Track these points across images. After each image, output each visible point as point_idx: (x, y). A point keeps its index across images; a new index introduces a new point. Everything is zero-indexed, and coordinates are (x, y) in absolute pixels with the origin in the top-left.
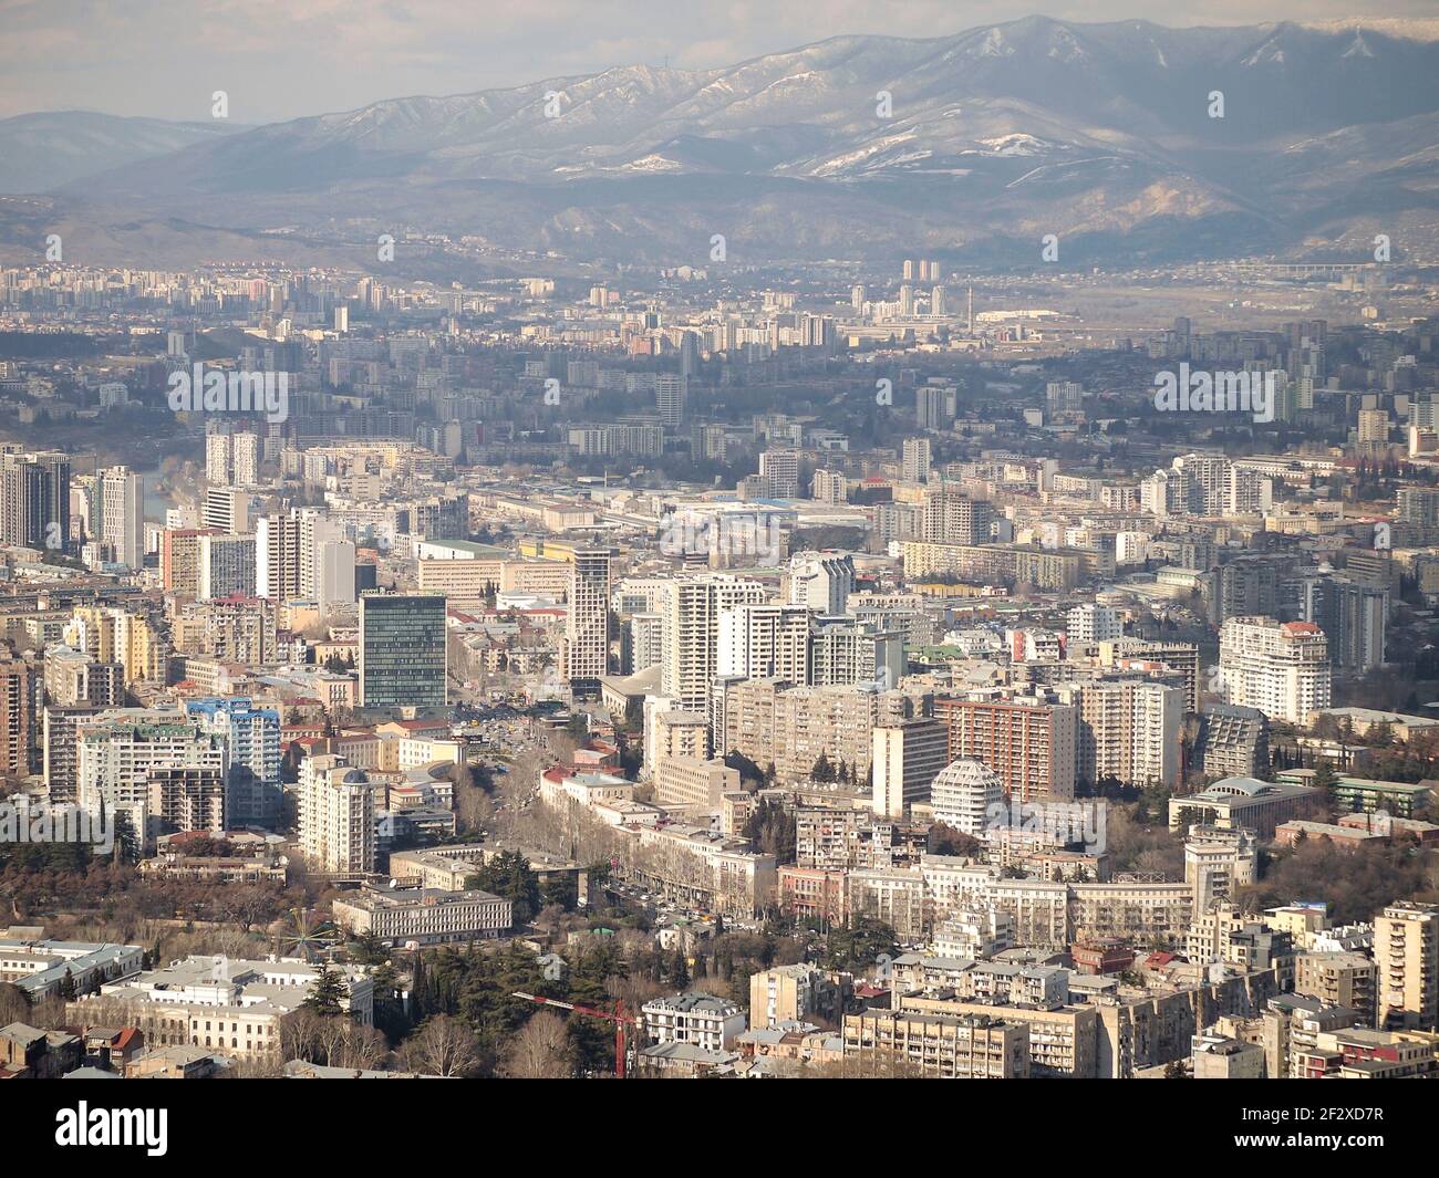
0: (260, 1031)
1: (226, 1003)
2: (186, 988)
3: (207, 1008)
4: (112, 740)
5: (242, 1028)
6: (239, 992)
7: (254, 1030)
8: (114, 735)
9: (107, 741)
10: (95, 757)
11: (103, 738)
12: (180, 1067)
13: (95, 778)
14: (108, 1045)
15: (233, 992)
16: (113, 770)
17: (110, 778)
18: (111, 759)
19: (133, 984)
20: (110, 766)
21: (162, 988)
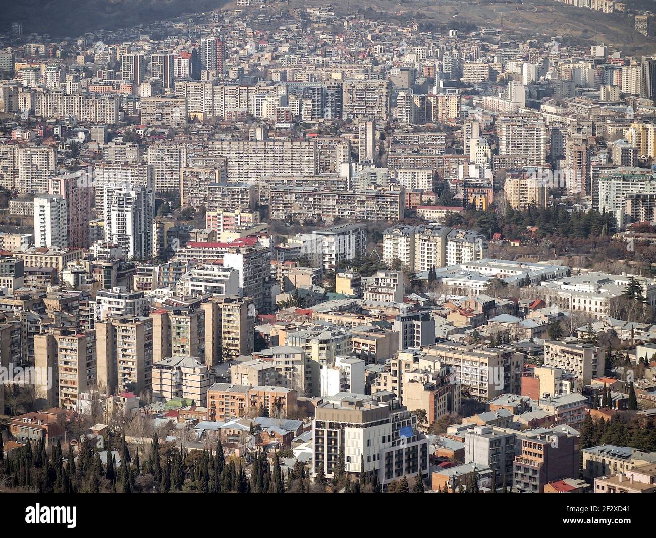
0: (601, 304)
1: (593, 291)
2: (577, 285)
3: (584, 293)
4: (613, 180)
5: (593, 302)
6: (600, 287)
7: (599, 303)
8: (613, 178)
9: (610, 180)
10: (605, 187)
11: (609, 179)
12: (546, 316)
13: (605, 197)
14: (528, 306)
15: (597, 288)
16: (613, 193)
17: (611, 197)
18: (612, 189)
19: (554, 282)
20: (612, 192)
21: (566, 284)
